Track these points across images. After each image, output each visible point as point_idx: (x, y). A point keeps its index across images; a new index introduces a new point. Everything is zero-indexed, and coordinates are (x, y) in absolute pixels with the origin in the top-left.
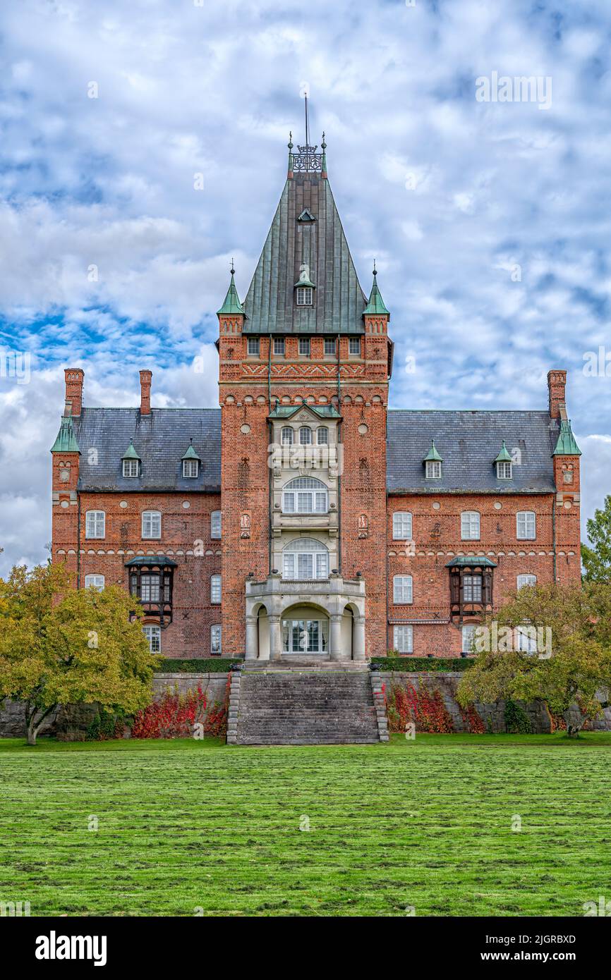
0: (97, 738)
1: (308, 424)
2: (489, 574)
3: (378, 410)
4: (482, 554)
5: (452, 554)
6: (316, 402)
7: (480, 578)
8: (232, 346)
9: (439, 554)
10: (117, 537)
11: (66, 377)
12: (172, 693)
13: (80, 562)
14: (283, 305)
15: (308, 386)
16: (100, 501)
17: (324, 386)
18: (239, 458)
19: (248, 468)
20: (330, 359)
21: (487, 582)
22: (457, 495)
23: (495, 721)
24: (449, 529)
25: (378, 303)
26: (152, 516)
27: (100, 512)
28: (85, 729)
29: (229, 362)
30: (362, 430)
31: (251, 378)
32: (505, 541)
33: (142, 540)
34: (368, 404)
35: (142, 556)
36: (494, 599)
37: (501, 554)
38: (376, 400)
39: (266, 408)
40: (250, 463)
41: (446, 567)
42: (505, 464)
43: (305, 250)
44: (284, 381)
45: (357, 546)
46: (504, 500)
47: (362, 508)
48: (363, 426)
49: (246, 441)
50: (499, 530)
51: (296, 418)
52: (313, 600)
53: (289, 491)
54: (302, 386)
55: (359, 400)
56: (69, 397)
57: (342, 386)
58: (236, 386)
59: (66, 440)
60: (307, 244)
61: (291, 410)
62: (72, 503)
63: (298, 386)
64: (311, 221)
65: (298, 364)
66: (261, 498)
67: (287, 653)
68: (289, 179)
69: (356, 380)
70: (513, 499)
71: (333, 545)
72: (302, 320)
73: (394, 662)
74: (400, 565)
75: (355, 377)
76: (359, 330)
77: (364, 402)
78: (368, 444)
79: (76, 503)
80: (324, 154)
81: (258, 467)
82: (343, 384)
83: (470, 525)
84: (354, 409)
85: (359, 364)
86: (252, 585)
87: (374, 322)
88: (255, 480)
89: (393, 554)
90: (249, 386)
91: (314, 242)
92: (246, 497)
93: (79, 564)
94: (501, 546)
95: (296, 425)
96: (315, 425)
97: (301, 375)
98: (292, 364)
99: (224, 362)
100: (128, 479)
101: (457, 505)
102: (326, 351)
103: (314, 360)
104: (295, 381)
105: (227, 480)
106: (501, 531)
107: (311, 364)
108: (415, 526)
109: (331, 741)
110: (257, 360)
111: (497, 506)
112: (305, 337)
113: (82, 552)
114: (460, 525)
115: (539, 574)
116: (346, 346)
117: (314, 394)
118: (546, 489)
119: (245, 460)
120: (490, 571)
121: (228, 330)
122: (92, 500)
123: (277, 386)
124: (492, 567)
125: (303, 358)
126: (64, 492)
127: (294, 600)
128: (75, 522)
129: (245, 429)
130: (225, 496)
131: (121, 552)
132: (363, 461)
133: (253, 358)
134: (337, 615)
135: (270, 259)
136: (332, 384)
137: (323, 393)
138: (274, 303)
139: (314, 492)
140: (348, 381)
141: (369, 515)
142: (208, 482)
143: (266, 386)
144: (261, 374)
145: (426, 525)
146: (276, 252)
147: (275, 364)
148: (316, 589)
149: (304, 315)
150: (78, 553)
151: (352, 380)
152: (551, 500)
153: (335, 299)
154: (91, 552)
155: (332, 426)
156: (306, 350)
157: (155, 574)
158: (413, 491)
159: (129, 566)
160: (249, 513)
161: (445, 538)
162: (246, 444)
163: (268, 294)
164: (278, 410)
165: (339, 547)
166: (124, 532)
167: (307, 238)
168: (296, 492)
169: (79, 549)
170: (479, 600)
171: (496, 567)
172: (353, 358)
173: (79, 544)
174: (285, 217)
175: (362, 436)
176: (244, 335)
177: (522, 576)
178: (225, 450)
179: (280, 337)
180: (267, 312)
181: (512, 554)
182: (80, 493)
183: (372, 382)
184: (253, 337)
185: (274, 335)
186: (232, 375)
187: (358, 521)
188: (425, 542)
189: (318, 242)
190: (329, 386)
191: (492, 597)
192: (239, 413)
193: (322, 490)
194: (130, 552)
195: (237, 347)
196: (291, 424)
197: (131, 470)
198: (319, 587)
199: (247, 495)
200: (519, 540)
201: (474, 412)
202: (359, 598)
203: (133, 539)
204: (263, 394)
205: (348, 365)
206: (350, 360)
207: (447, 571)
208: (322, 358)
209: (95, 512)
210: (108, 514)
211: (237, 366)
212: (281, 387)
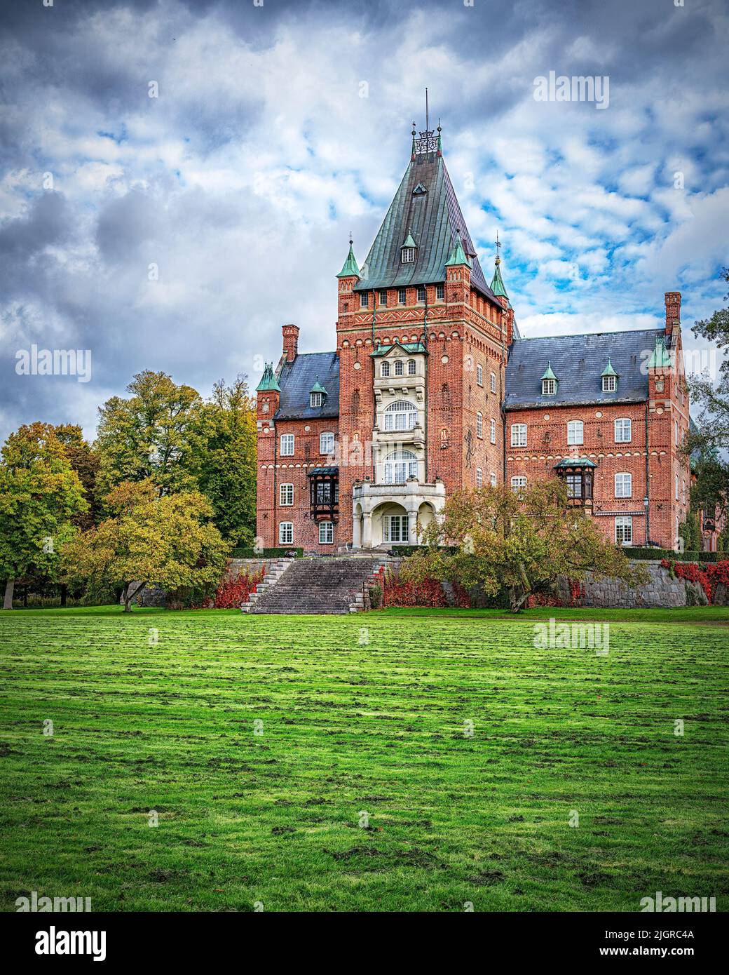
0: (190, 607)
1: (400, 359)
2: (589, 473)
3: (457, 343)
4: (585, 456)
5: (559, 457)
6: (409, 340)
7: (580, 477)
8: (347, 301)
9: (549, 458)
10: (302, 454)
11: (284, 332)
12: (244, 575)
13: (277, 474)
14: (392, 264)
15: (403, 328)
16: (290, 427)
17: (415, 327)
18: (352, 389)
19: (359, 397)
20: (421, 304)
21: (587, 480)
22: (562, 408)
23: (480, 598)
24: (557, 436)
25: (457, 256)
26: (327, 436)
27: (291, 435)
28: (183, 601)
29: (345, 314)
30: (445, 360)
31: (360, 325)
32: (605, 444)
33: (320, 455)
34: (449, 339)
35: (320, 467)
36: (594, 494)
37: (601, 456)
38: (455, 335)
39: (372, 348)
40: (360, 393)
41: (554, 468)
42: (609, 378)
43: (415, 217)
44: (385, 326)
45: (439, 455)
46: (604, 409)
47: (444, 423)
48: (445, 357)
49: (357, 375)
50: (600, 436)
51: (391, 354)
52: (394, 499)
53: (389, 413)
54: (398, 328)
55: (442, 336)
56: (286, 347)
57: (428, 326)
58: (350, 332)
59: (267, 381)
60: (418, 212)
61: (387, 349)
62: (271, 429)
63: (395, 329)
64: (423, 193)
65: (396, 311)
66: (368, 420)
67: (387, 542)
68: (413, 160)
69: (439, 320)
70: (611, 408)
71: (421, 455)
72: (404, 275)
73: (408, 550)
74: (517, 468)
75: (438, 318)
76: (442, 279)
77: (446, 337)
78: (448, 372)
79: (274, 429)
80: (439, 136)
81: (365, 395)
82: (429, 324)
83: (575, 431)
84: (438, 344)
85: (442, 307)
86: (356, 488)
87: (453, 271)
88: (364, 406)
89: (512, 459)
90: (359, 332)
91: (423, 210)
92: (357, 420)
93: (275, 475)
94: (601, 449)
95: (391, 361)
96: (405, 359)
97: (398, 320)
98: (391, 311)
99: (341, 315)
100: (314, 409)
101: (564, 416)
102: (419, 298)
103: (408, 307)
104: (393, 325)
105: (344, 408)
106: (601, 436)
107: (406, 310)
108: (529, 435)
109: (315, 611)
110: (366, 310)
111: (599, 415)
112: (401, 289)
113: (278, 466)
114: (566, 432)
115: (633, 472)
116: (432, 294)
117: (407, 334)
118: (642, 398)
119: (357, 390)
120: (591, 470)
121: (344, 289)
122: (285, 426)
123: (380, 330)
124: (593, 468)
125: (401, 306)
126: (265, 421)
127: (381, 500)
128: (273, 443)
129: (357, 366)
130: (343, 419)
131: (305, 466)
132: (445, 385)
133: (363, 309)
134: (412, 512)
135: (388, 227)
136: (420, 325)
137: (414, 332)
138: (386, 263)
139: (407, 412)
140: (433, 321)
141: (449, 430)
142: (329, 411)
143: (371, 331)
144: (369, 321)
145: (538, 434)
146: (394, 221)
147: (379, 313)
148: (396, 491)
149: (406, 271)
150: (275, 467)
151: (436, 321)
152: (644, 408)
153: (431, 255)
154: (284, 466)
155: (420, 360)
156: (403, 300)
157: (327, 481)
158: (526, 406)
159: (310, 476)
160: (359, 432)
161: (555, 444)
162: (357, 377)
163: (382, 257)
164: (379, 349)
165: (426, 456)
166: (307, 449)
167: (418, 207)
168: (394, 413)
169: (276, 464)
170: (580, 495)
171: (597, 467)
172: (439, 302)
173: (276, 461)
174: (405, 192)
175: (444, 365)
176: (355, 292)
177: (619, 474)
178: (342, 383)
179: (382, 291)
180: (379, 271)
181: (611, 455)
182: (276, 421)
183: (451, 320)
184: (364, 293)
185: (379, 290)
186: (347, 324)
187: (440, 435)
188: (537, 448)
189: (426, 210)
190: (418, 327)
191: (592, 493)
192: (353, 353)
193: (413, 411)
194: (312, 465)
195: (351, 302)
196: (387, 360)
197: (315, 402)
198: (399, 490)
199: (358, 418)
200: (616, 443)
201: (599, 335)
202: (435, 497)
203: (314, 455)
204: (370, 337)
205: (434, 308)
206: (436, 304)
207: (555, 471)
208: (415, 304)
209: (287, 435)
210: (296, 437)
211: (351, 316)
212: (382, 330)
